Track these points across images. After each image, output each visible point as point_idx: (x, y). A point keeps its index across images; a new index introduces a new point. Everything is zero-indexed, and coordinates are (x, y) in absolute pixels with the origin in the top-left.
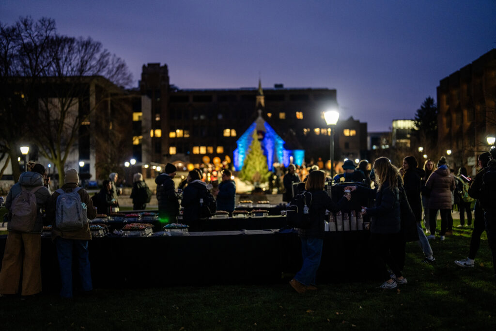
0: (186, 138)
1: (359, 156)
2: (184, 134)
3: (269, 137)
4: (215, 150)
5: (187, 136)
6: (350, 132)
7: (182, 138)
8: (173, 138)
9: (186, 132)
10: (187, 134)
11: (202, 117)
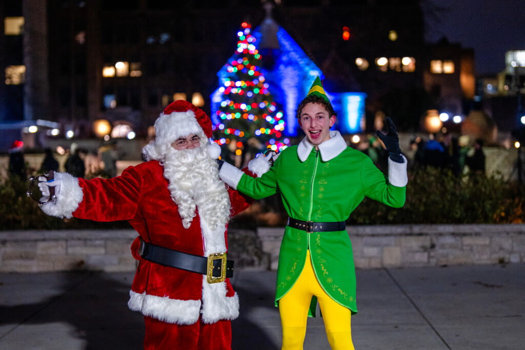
0: (135, 78)
1: (460, 109)
2: (130, 70)
3: (290, 63)
4: (190, 99)
5: (135, 73)
6: (442, 67)
7: (127, 78)
8: (109, 78)
9: (134, 66)
10: (136, 70)
11: (165, 37)
